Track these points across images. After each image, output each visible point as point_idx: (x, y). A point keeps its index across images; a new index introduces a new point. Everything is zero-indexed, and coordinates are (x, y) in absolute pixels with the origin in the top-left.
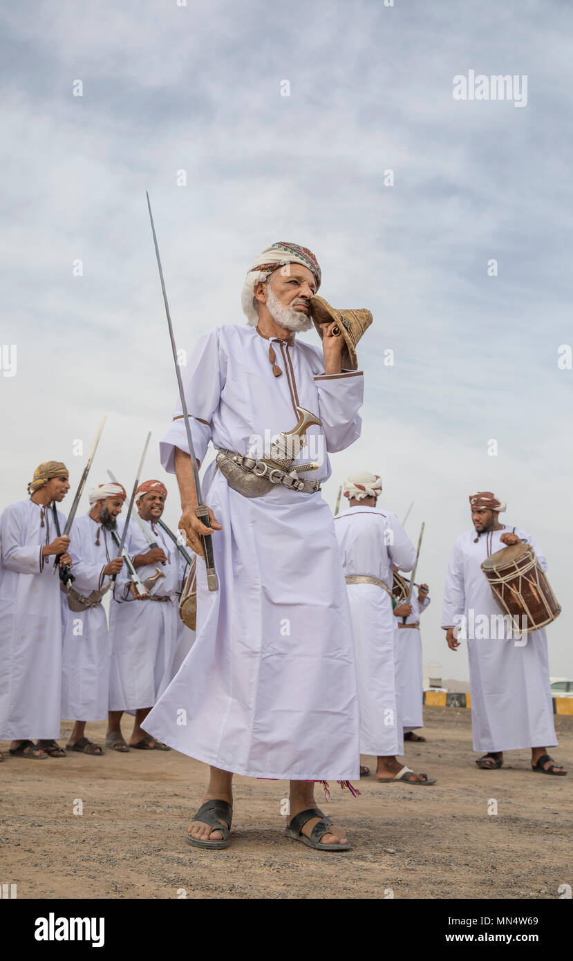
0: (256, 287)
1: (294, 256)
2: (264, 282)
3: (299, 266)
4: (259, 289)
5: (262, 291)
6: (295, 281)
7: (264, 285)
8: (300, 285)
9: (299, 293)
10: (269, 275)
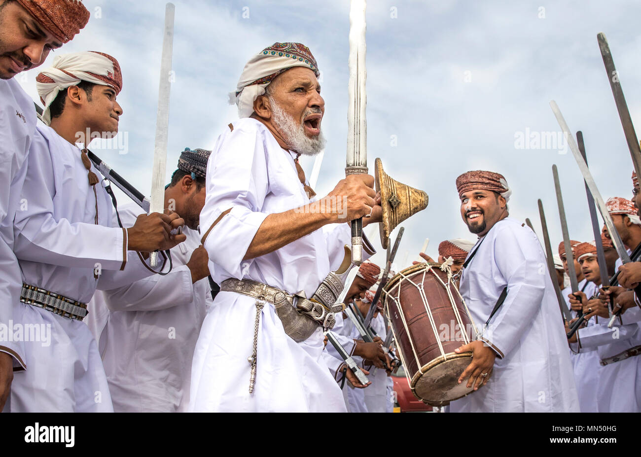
0: (255, 103)
1: (293, 60)
2: (264, 95)
3: (301, 69)
4: (259, 104)
5: (262, 105)
6: (302, 89)
7: (264, 99)
8: (306, 91)
9: (309, 100)
10: (268, 86)
